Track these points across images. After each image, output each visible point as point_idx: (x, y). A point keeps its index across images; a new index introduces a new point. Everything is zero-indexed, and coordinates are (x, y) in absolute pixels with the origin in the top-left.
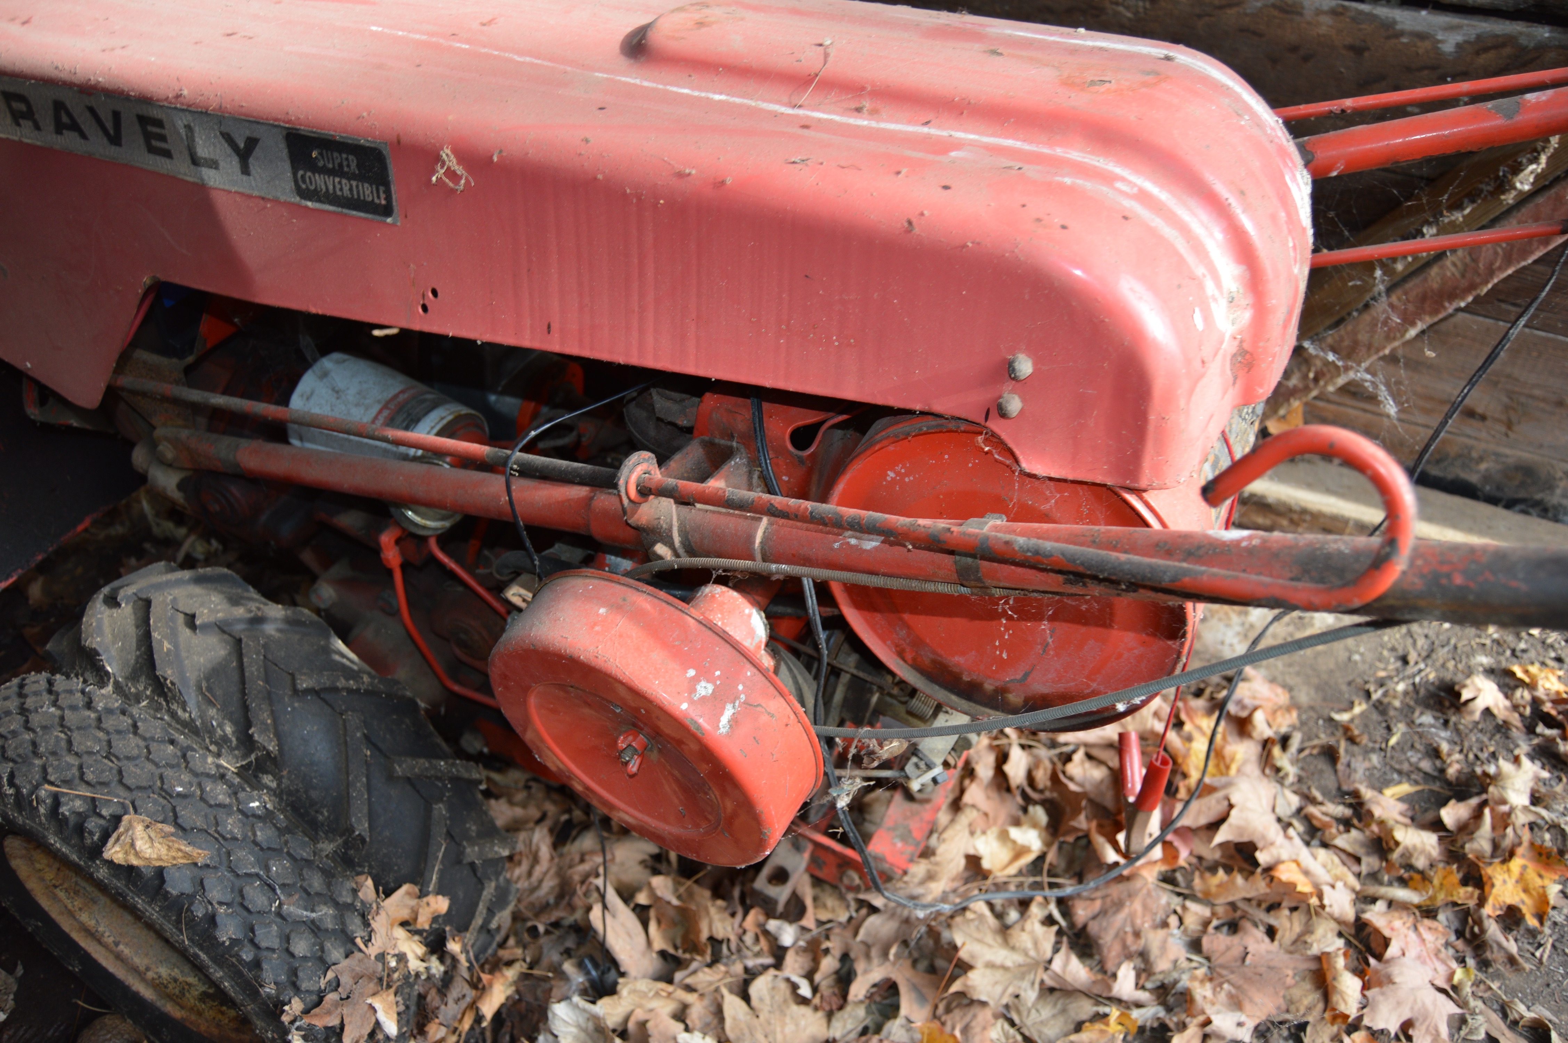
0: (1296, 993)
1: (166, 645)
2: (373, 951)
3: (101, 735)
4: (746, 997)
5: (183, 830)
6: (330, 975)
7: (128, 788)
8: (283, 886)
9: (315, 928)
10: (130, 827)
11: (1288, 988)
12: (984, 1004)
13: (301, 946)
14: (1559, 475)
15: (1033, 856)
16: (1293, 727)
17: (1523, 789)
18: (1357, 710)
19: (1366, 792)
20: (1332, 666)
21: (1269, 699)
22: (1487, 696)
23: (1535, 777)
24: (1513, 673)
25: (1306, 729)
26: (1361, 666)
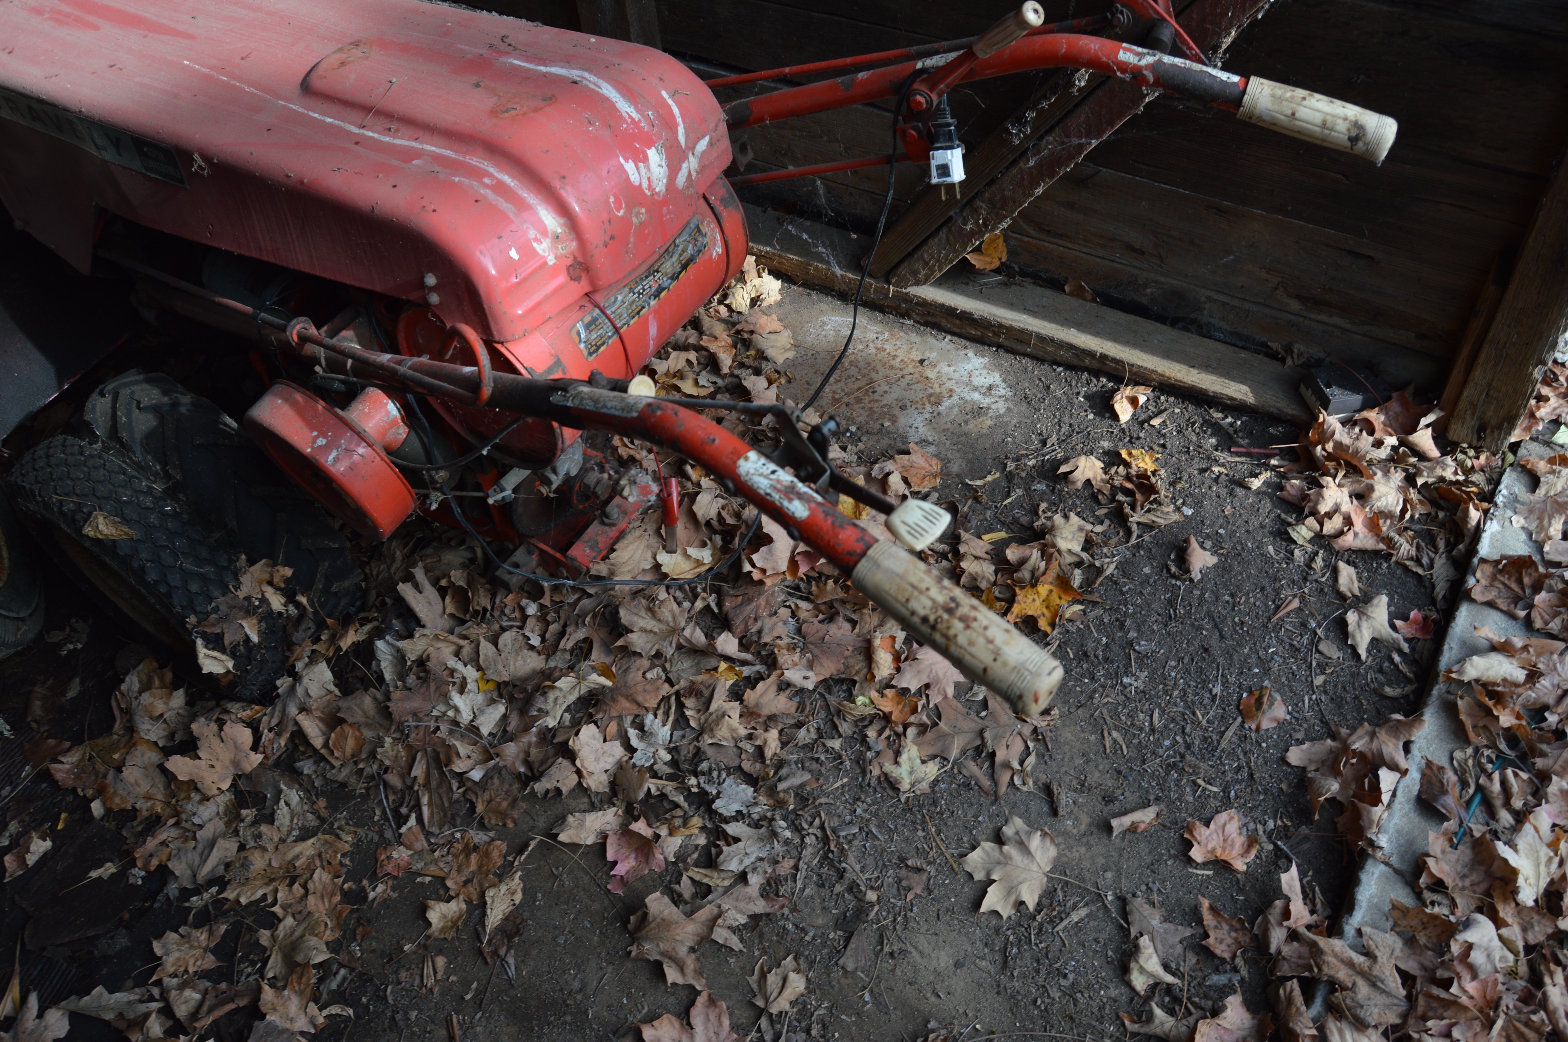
0: (852, 661)
1: (124, 419)
2: (241, 594)
3: (86, 469)
4: (495, 644)
5: (126, 521)
6: (213, 604)
7: (98, 498)
8: (183, 553)
9: (203, 578)
10: (96, 517)
11: (846, 658)
12: (640, 655)
13: (194, 587)
14: (1203, 299)
15: (707, 567)
16: (934, 489)
17: (1070, 537)
18: (989, 478)
19: (965, 536)
20: (987, 446)
21: (923, 468)
22: (1087, 471)
23: (1081, 529)
24: (1120, 455)
25: (947, 490)
26: (1010, 446)
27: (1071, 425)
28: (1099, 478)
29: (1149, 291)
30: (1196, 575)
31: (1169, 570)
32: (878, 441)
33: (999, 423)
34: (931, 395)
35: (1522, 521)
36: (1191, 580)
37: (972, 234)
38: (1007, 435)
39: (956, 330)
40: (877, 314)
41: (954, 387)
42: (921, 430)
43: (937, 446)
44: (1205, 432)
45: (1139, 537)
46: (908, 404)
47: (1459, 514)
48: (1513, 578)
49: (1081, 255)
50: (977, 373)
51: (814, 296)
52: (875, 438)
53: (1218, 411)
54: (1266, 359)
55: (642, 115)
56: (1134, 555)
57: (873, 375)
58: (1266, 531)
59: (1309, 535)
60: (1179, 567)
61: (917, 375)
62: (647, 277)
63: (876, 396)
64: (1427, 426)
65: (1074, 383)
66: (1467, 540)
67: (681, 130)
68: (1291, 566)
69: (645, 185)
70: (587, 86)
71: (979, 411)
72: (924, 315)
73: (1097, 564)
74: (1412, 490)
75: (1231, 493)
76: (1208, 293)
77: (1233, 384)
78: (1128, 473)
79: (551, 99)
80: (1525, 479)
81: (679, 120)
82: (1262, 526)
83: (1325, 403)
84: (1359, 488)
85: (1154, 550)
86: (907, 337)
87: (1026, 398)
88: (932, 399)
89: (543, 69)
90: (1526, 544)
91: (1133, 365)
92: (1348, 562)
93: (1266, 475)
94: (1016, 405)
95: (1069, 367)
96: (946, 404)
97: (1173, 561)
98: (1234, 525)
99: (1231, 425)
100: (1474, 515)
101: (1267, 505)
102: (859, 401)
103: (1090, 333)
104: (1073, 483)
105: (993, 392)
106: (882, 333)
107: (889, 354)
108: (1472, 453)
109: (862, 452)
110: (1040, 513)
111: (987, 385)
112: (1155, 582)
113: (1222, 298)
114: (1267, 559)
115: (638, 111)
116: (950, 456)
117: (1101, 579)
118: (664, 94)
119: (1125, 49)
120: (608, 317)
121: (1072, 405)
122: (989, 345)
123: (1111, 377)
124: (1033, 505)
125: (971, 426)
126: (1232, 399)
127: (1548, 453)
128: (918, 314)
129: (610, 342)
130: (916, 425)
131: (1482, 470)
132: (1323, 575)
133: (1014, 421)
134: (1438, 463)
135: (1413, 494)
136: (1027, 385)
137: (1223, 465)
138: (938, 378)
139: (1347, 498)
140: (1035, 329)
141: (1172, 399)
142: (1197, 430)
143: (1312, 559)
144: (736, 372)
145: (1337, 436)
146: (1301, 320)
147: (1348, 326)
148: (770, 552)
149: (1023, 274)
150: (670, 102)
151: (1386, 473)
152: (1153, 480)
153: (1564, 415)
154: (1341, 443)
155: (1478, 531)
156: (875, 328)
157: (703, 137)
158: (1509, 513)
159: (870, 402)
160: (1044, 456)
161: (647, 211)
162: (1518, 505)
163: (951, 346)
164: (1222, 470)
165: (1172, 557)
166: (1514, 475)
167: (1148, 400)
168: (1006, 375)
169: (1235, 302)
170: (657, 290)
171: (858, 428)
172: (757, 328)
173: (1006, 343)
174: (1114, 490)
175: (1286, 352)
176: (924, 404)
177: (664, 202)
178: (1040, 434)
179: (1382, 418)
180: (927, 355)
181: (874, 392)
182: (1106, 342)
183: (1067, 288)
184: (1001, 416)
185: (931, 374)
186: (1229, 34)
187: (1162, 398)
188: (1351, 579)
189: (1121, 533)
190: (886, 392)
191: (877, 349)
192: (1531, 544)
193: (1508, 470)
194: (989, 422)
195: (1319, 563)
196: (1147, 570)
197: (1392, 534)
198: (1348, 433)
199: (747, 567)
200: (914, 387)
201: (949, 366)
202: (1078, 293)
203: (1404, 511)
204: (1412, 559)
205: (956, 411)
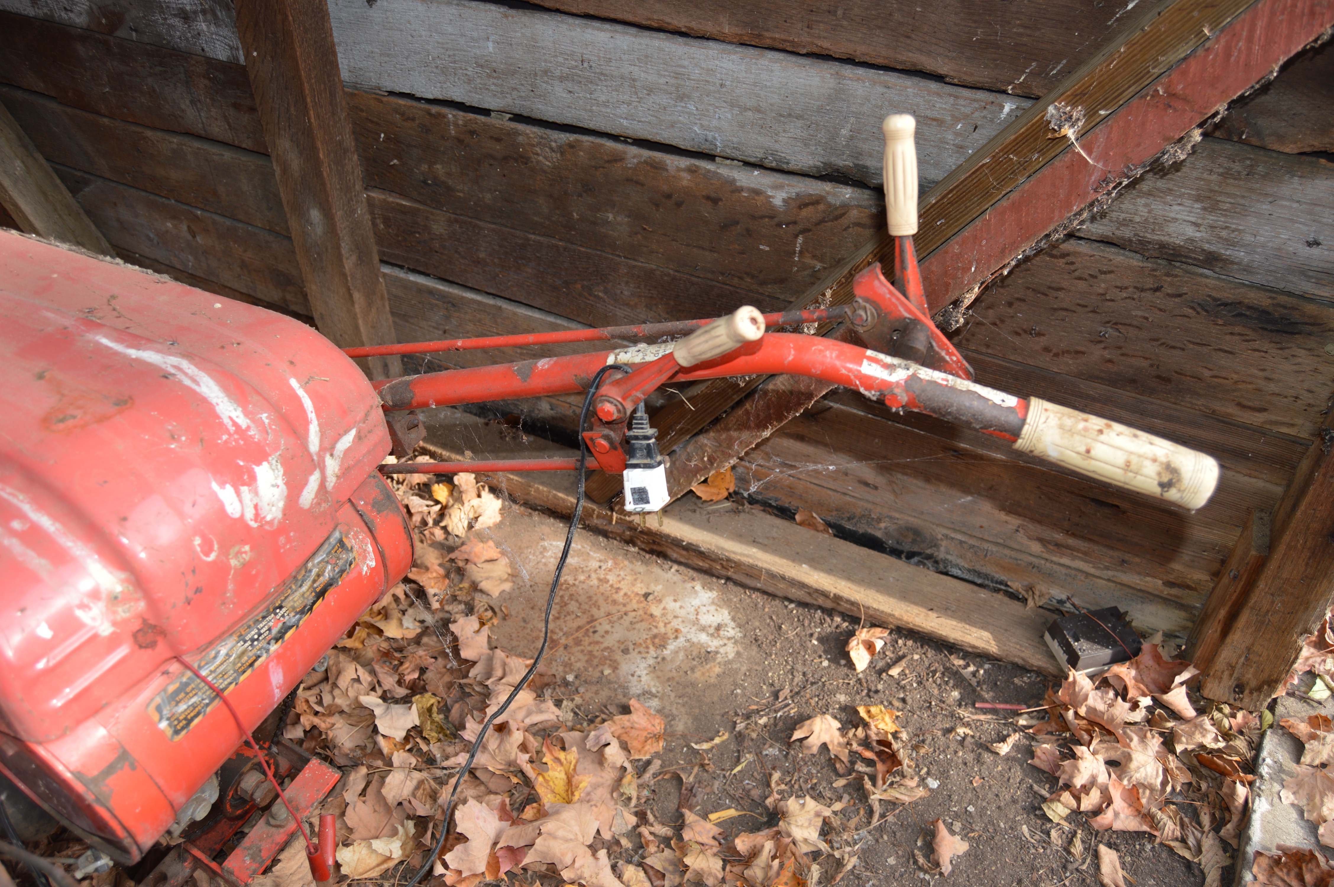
14: (940, 536)
15: (396, 862)
16: (657, 755)
17: (806, 824)
18: (717, 740)
19: (690, 817)
20: (715, 699)
21: (645, 729)
22: (823, 735)
23: (818, 815)
24: (857, 712)
25: (671, 755)
26: (740, 700)
27: (804, 674)
28: (836, 742)
29: (883, 525)
30: (947, 868)
31: (916, 862)
32: (597, 693)
33: (728, 672)
34: (655, 636)
35: (1292, 797)
36: (941, 874)
37: (697, 470)
38: (736, 685)
39: (683, 560)
40: (601, 539)
41: (681, 627)
42: (644, 679)
43: (661, 699)
44: (947, 683)
45: (883, 816)
46: (631, 647)
47: (1225, 790)
48: (1293, 874)
49: (813, 486)
50: (704, 609)
51: (536, 517)
52: (594, 688)
53: (958, 658)
54: (1006, 599)
55: (253, 420)
56: (877, 841)
57: (594, 611)
58: (1018, 806)
59: (1064, 812)
60: (927, 857)
61: (641, 612)
62: (264, 618)
63: (597, 637)
64: (1182, 684)
65: (806, 623)
66: (1235, 819)
67: (314, 429)
68: (1048, 851)
69: (249, 515)
70: (180, 383)
71: (707, 656)
72: (649, 543)
73: (837, 854)
74: (1171, 758)
75: (978, 760)
76: (945, 531)
77: (974, 629)
78: (867, 737)
79: (125, 402)
80: (1288, 743)
81: (312, 416)
82: (1014, 801)
83: (1074, 660)
84: (1114, 755)
85: (898, 834)
86: (631, 566)
87: (756, 640)
88: (657, 641)
89: (133, 353)
90: (1298, 824)
91: (868, 608)
92: (1110, 845)
93: (1014, 738)
94: (745, 649)
95: (802, 604)
96: (672, 646)
97: (920, 849)
98: (983, 800)
99: (974, 674)
100: (1242, 791)
101: (1017, 773)
102: (578, 642)
103: (822, 570)
104: (809, 748)
105: (721, 633)
106: (605, 561)
107: (612, 586)
108: (1227, 709)
109: (578, 707)
110: (773, 785)
111: (715, 624)
112: (901, 876)
113: (959, 537)
114: (1023, 845)
115: (246, 414)
116: (675, 712)
117: (841, 875)
118: (294, 383)
119: (871, 359)
120: (204, 679)
121: (805, 649)
122: (718, 577)
123: (845, 616)
124: (764, 775)
125: (698, 674)
126: (973, 647)
127: (1305, 711)
128: (643, 542)
129: (209, 709)
130: (638, 673)
131: (1241, 733)
132: (1084, 863)
133: (744, 669)
134: (1196, 726)
135: (1173, 763)
136: (757, 624)
137: (967, 725)
138: (663, 615)
139: (1103, 768)
140: (765, 566)
141: (910, 643)
142: (939, 681)
143: (1070, 842)
144: (447, 608)
145: (1090, 702)
146: (1043, 562)
147: (1093, 571)
148: (466, 851)
149: (752, 500)
150: (301, 393)
151: (1143, 739)
152: (895, 746)
153: (1317, 666)
154: (1095, 710)
155: (1246, 811)
156: (598, 555)
157: (346, 432)
158: (1277, 787)
159: (590, 644)
160: (776, 711)
161: (252, 549)
162: (1284, 776)
163: (677, 578)
164: (968, 731)
165: (919, 844)
166: (1275, 739)
167: (886, 643)
168: (735, 612)
169: (972, 542)
170: (279, 632)
171: (576, 677)
172: (472, 557)
173: (735, 577)
174: (855, 756)
175: (1027, 591)
176: (647, 647)
177: (282, 529)
178: (772, 685)
179: (1133, 672)
180: (653, 587)
181: (595, 632)
182: (839, 581)
183: (797, 517)
184: (730, 662)
185: (656, 610)
186: (971, 289)
187: (900, 642)
188: (1114, 867)
189: (862, 812)
190: (607, 632)
191: (600, 580)
192: (1303, 823)
193: (1268, 733)
194: (717, 670)
195: (1078, 848)
196: (892, 861)
197: (1154, 810)
198: (1102, 698)
199: (439, 870)
200: (637, 626)
201: (675, 601)
202: (808, 524)
203: (1164, 783)
204: (1176, 839)
205: (681, 655)
